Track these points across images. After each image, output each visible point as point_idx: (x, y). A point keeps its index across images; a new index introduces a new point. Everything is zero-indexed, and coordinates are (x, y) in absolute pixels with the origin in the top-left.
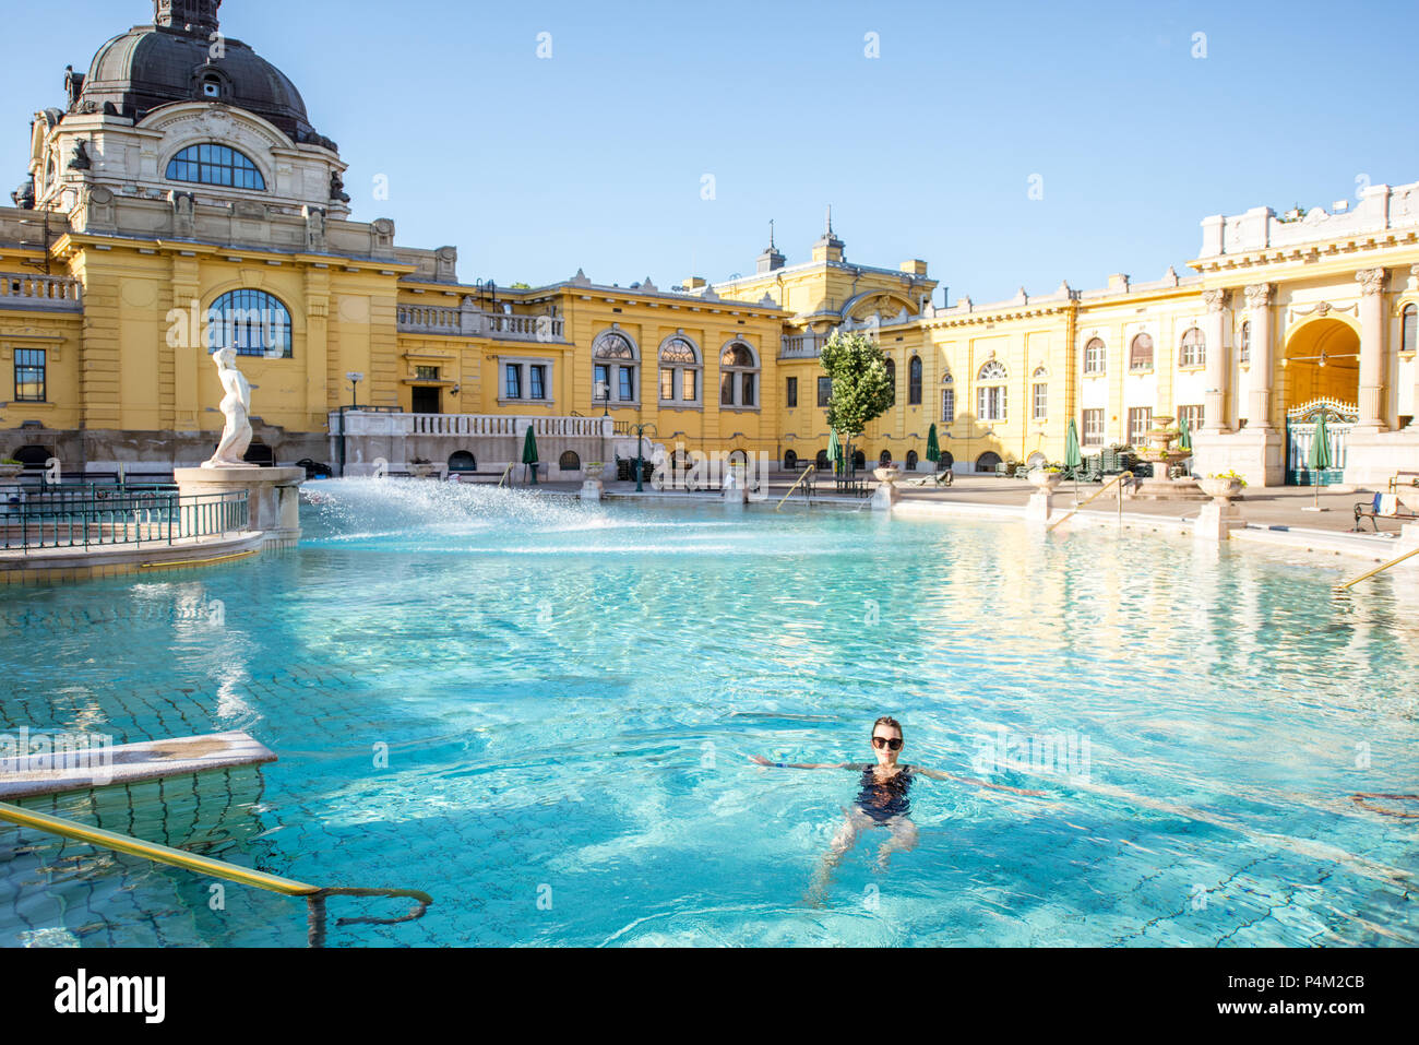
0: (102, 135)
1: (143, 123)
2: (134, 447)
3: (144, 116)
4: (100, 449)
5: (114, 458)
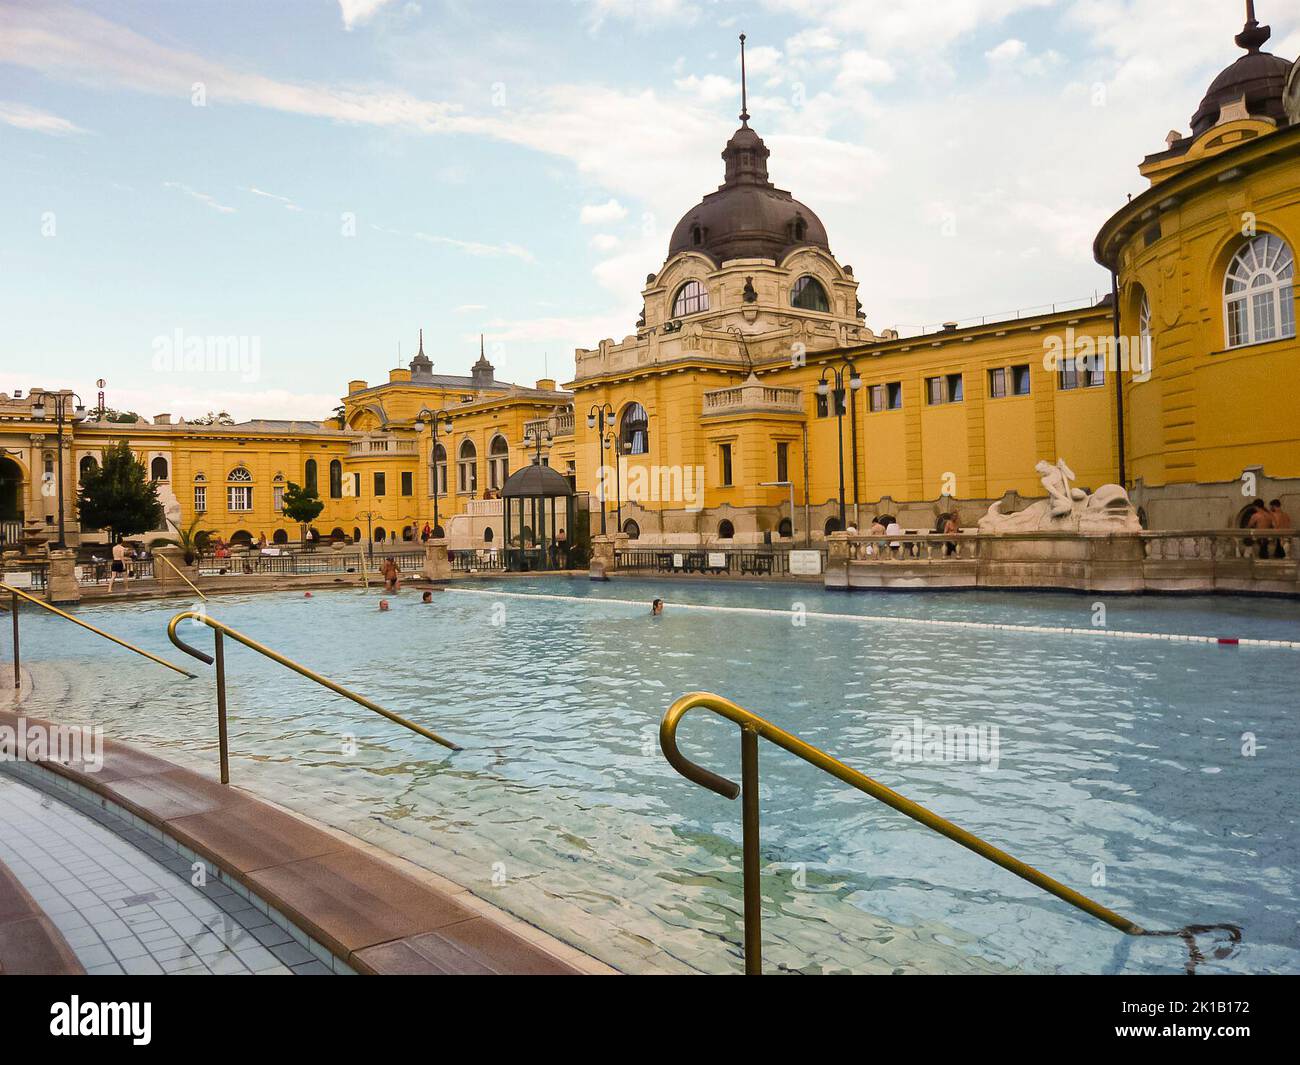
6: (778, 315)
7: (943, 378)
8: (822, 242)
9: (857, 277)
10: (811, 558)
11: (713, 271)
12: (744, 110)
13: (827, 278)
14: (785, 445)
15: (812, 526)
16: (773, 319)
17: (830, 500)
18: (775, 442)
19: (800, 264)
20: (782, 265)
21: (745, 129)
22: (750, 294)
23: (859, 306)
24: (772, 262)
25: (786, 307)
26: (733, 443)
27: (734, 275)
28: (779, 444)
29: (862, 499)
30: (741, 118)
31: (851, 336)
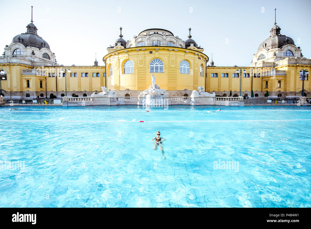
0: (277, 51)
1: (282, 48)
2: (291, 94)
3: (282, 47)
4: (288, 94)
5: (289, 95)
6: (40, 58)
7: (74, 73)
8: (48, 47)
9: (55, 55)
10: (59, 101)
11: (24, 48)
12: (32, 20)
13: (50, 54)
14: (42, 81)
15: (47, 95)
16: (39, 59)
17: (51, 91)
18: (40, 80)
19: (44, 50)
20: (41, 50)
21: (32, 24)
22: (33, 53)
23: (56, 60)
24: (39, 49)
25: (41, 57)
26: (30, 80)
27: (29, 49)
28: (40, 81)
29: (58, 91)
30: (31, 21)
31: (55, 64)
